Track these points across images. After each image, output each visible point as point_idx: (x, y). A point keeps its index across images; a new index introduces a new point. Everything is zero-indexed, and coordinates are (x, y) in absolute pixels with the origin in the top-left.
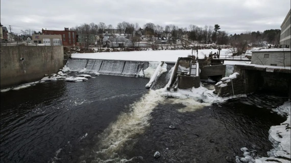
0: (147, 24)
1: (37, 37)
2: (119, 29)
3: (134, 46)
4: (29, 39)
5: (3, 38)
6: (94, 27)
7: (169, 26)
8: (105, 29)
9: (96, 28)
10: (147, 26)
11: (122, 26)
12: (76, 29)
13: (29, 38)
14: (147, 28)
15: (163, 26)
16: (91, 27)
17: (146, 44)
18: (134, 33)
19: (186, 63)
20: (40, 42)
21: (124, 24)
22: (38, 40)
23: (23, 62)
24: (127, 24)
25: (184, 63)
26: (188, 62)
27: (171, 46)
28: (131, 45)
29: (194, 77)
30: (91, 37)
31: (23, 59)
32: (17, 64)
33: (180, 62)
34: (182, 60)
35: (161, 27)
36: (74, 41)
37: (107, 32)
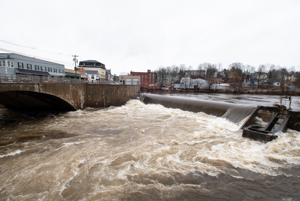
0: (233, 64)
2: (199, 70)
3: (210, 88)
5: (105, 78)
6: (175, 69)
7: (264, 65)
8: (185, 71)
9: (177, 70)
10: (232, 66)
11: (203, 67)
14: (233, 68)
15: (254, 66)
16: (172, 68)
17: (225, 87)
18: (216, 75)
19: (269, 114)
20: (124, 81)
21: (205, 65)
22: (122, 80)
23: (104, 96)
24: (208, 64)
25: (266, 114)
26: (271, 114)
27: (262, 90)
28: (207, 87)
29: (268, 136)
30: (168, 78)
31: (104, 94)
32: (100, 98)
33: (259, 113)
34: (262, 110)
35: (251, 67)
36: (153, 81)
37: (187, 73)
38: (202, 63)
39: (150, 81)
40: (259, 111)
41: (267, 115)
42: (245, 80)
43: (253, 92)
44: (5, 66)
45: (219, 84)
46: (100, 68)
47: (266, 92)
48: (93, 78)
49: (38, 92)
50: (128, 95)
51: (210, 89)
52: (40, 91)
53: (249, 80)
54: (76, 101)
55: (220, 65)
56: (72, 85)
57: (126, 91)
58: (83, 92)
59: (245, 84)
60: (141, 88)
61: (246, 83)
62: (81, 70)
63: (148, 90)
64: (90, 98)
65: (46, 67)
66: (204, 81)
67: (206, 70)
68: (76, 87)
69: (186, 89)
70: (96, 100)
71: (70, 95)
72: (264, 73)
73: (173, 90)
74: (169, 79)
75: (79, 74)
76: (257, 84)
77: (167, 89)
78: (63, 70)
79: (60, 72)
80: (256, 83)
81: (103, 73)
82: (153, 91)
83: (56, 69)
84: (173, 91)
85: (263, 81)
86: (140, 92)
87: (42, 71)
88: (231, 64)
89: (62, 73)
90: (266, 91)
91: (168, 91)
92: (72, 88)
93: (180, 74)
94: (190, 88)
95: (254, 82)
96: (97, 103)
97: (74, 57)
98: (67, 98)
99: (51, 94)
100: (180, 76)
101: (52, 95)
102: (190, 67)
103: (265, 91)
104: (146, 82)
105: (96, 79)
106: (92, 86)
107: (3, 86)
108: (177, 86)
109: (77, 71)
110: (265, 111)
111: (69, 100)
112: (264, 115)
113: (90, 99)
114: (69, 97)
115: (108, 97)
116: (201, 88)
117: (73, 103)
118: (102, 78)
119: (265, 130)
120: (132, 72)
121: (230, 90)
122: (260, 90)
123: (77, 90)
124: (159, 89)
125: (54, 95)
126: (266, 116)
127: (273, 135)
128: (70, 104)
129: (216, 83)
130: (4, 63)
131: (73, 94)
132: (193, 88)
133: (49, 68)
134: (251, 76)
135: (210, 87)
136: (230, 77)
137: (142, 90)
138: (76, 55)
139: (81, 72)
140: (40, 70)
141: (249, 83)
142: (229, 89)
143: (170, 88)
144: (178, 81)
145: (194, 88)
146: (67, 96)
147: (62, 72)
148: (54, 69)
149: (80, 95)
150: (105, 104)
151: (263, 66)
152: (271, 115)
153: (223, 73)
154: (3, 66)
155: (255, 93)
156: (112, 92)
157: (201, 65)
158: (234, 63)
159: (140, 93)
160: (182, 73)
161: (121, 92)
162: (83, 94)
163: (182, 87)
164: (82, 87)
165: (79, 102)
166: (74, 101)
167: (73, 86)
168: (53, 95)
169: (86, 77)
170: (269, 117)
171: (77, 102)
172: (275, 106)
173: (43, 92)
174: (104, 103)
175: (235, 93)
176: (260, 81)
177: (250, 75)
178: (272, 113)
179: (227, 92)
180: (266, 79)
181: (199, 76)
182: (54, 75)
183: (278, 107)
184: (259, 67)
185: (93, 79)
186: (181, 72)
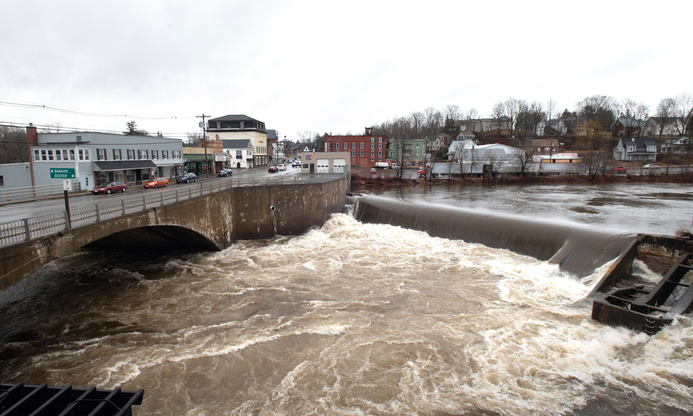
0: (586, 100)
1: (309, 156)
2: (497, 118)
3: (525, 171)
4: (307, 150)
5: (266, 154)
6: (432, 117)
7: (674, 98)
8: (459, 121)
9: (437, 120)
10: (584, 105)
11: (506, 110)
12: (395, 124)
13: (307, 148)
14: (588, 108)
15: (646, 104)
16: (426, 116)
17: (566, 163)
18: (540, 131)
19: (666, 255)
20: (312, 166)
21: (510, 104)
22: (309, 163)
23: (273, 213)
24: (519, 103)
25: (659, 255)
26: (673, 255)
27: (668, 168)
28: (518, 168)
29: (649, 318)
30: (418, 147)
31: (273, 208)
32: (265, 216)
33: (642, 251)
34: (648, 245)
35: (637, 106)
36: (380, 156)
37: (463, 128)
38: (503, 101)
39: (373, 156)
40: (642, 247)
41: (661, 256)
42: (620, 143)
43: (641, 176)
44: (74, 159)
45: (551, 155)
46: (254, 133)
47: (679, 175)
48: (239, 157)
49: (155, 225)
50: (325, 205)
51: (526, 173)
52: (157, 222)
53: (631, 141)
54: (218, 229)
55: (551, 105)
56: (209, 198)
57: (320, 196)
58: (231, 206)
59: (621, 153)
60: (354, 178)
61: (623, 150)
62: (215, 145)
63: (369, 183)
64: (244, 217)
65: (147, 151)
66: (507, 150)
67: (514, 118)
68: (216, 199)
69: (463, 175)
70: (256, 221)
71: (207, 220)
72: (674, 119)
73: (430, 181)
74: (419, 149)
75: (212, 155)
76: (656, 151)
77: (415, 176)
78: (180, 151)
79: (174, 157)
80: (652, 149)
81: (262, 142)
82: (381, 185)
83: (167, 151)
84: (430, 183)
85: (671, 144)
86: (350, 192)
87: (141, 160)
88: (582, 100)
89: (178, 158)
90: (677, 170)
91: (418, 183)
92: (210, 204)
93: (445, 130)
94: (474, 172)
95: (646, 147)
96: (258, 228)
97: (202, 119)
98: (202, 227)
99: (176, 225)
100: (445, 135)
101: (177, 227)
102: (472, 111)
103: (675, 170)
104: (362, 158)
105: (248, 160)
106: (247, 192)
107: (103, 227)
108: (440, 168)
109: (207, 148)
110: (656, 247)
111: (206, 230)
112: (654, 257)
113: (245, 220)
114: (205, 224)
115: (282, 214)
116: (501, 170)
117: (212, 235)
118: (260, 154)
119: (646, 304)
120: (329, 134)
121: (578, 173)
122: (661, 170)
123: (219, 206)
124: (395, 180)
125: (181, 225)
126: (659, 258)
127: (661, 317)
128: (207, 238)
129: (543, 152)
130: (72, 155)
131: (211, 215)
132: (481, 171)
133: (152, 151)
134: (638, 128)
135: (523, 168)
136: (581, 134)
137: (356, 184)
138: (205, 115)
139: (215, 150)
140: (137, 159)
141: (631, 149)
142: (574, 169)
143: (421, 174)
144: (441, 148)
145: (483, 171)
146: (202, 223)
147: (178, 155)
148: (163, 151)
149: (225, 215)
150: (275, 229)
151: (671, 102)
152: (672, 258)
153: (561, 123)
154: (71, 159)
155: (647, 178)
156: (289, 201)
157: (501, 105)
158: (589, 97)
159: (351, 196)
160: (453, 128)
161: (310, 199)
162: (229, 211)
163: (452, 172)
164: (228, 197)
165: (223, 230)
166: (214, 229)
167: (211, 199)
168: (179, 225)
169: (225, 160)
170: (667, 262)
171: (220, 231)
172: (682, 236)
173: (162, 225)
174: (273, 226)
175: (592, 180)
176: (663, 142)
177: (635, 124)
178: (674, 252)
179: (570, 180)
180: (681, 135)
181: (495, 133)
182: (162, 166)
183: (689, 238)
184: (660, 105)
185: (241, 160)
186: (450, 123)
